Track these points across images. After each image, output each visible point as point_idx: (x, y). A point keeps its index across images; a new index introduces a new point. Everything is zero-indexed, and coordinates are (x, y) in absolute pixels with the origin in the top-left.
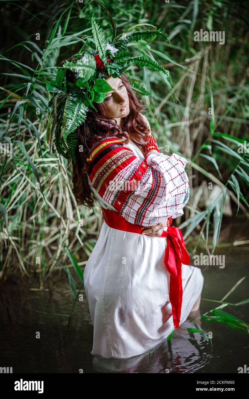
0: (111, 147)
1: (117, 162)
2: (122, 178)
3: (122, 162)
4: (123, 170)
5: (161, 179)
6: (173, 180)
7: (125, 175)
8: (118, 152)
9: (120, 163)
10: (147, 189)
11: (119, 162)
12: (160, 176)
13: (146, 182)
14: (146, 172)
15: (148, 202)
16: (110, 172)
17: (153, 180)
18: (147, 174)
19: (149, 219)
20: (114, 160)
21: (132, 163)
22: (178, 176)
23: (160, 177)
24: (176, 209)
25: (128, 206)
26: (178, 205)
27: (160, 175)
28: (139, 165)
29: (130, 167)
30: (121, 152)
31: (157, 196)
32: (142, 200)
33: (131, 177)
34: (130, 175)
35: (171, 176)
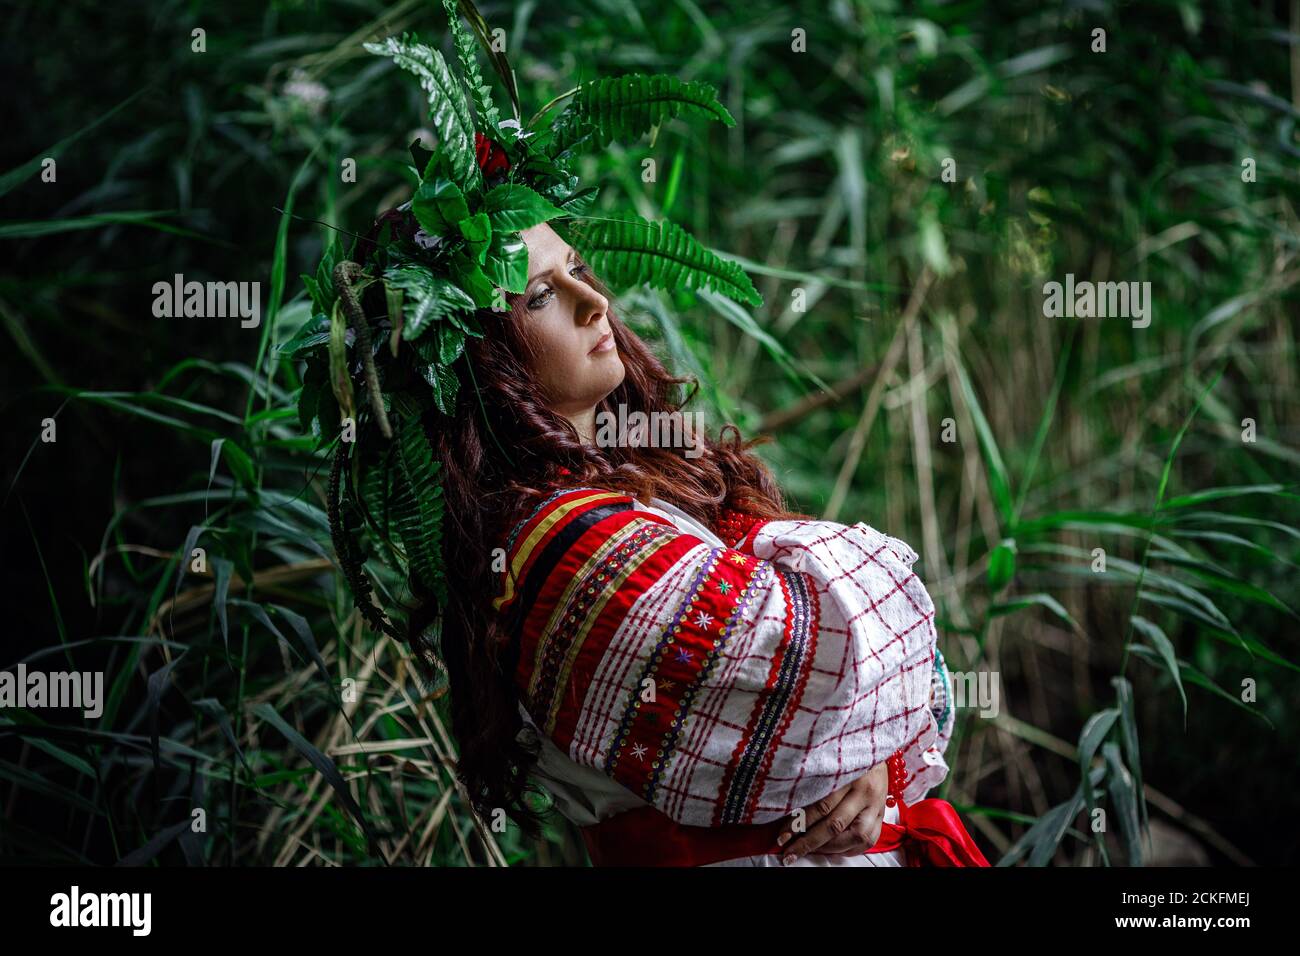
0: (586, 519)
1: (621, 565)
2: (649, 627)
3: (641, 562)
4: (651, 590)
5: (822, 597)
6: (878, 608)
7: (660, 609)
8: (618, 528)
9: (632, 569)
10: (766, 647)
11: (627, 565)
12: (814, 589)
13: (757, 617)
14: (753, 580)
15: (774, 708)
16: (594, 616)
17: (785, 605)
18: (759, 584)
19: (786, 786)
20: (606, 562)
21: (685, 559)
22: (893, 591)
23: (815, 593)
24: (907, 728)
25: (681, 750)
26: (916, 710)
27: (812, 583)
28: (718, 559)
29: (677, 574)
30: (629, 530)
31: (813, 669)
32: (748, 702)
33: (689, 609)
34: (684, 604)
35: (866, 593)
